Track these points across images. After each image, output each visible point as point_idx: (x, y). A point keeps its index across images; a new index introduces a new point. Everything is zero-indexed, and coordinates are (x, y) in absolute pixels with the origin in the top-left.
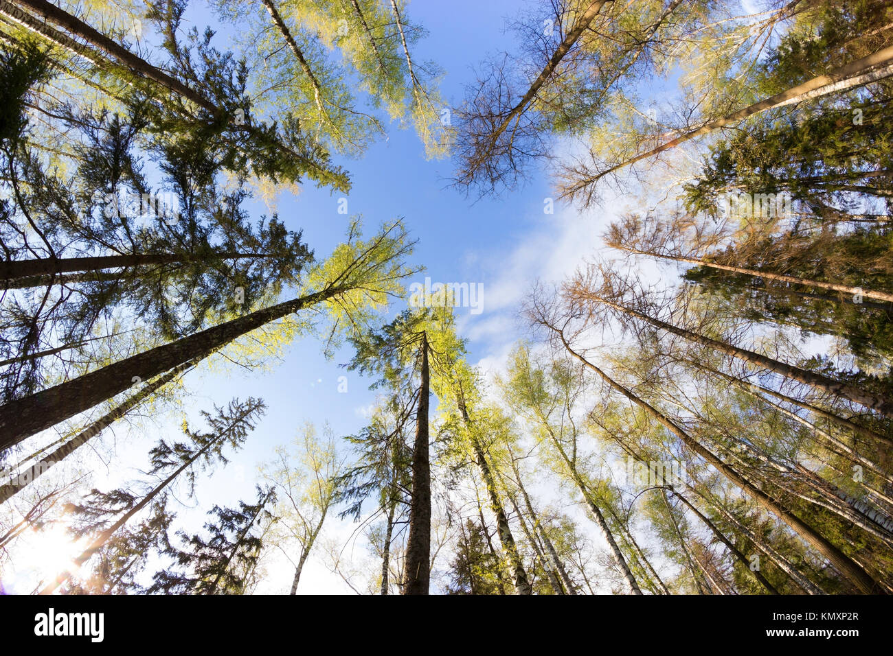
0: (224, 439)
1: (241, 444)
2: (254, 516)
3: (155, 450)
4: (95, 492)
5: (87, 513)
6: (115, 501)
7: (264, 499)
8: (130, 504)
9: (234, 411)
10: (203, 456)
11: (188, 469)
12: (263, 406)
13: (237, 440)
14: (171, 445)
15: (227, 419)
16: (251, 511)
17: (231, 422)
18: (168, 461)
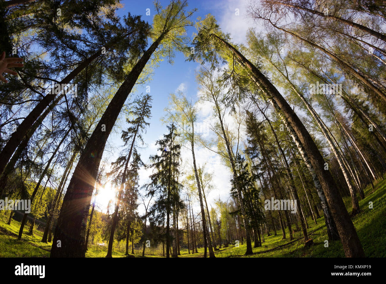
0: (143, 117)
1: (150, 115)
2: (171, 138)
3: (123, 135)
4: (113, 163)
5: (114, 172)
6: (120, 162)
7: (172, 130)
8: (125, 160)
9: (141, 105)
10: (139, 127)
11: (137, 135)
12: (150, 96)
13: (148, 114)
14: (126, 131)
15: (140, 109)
16: (169, 137)
17: (142, 109)
18: (129, 137)
